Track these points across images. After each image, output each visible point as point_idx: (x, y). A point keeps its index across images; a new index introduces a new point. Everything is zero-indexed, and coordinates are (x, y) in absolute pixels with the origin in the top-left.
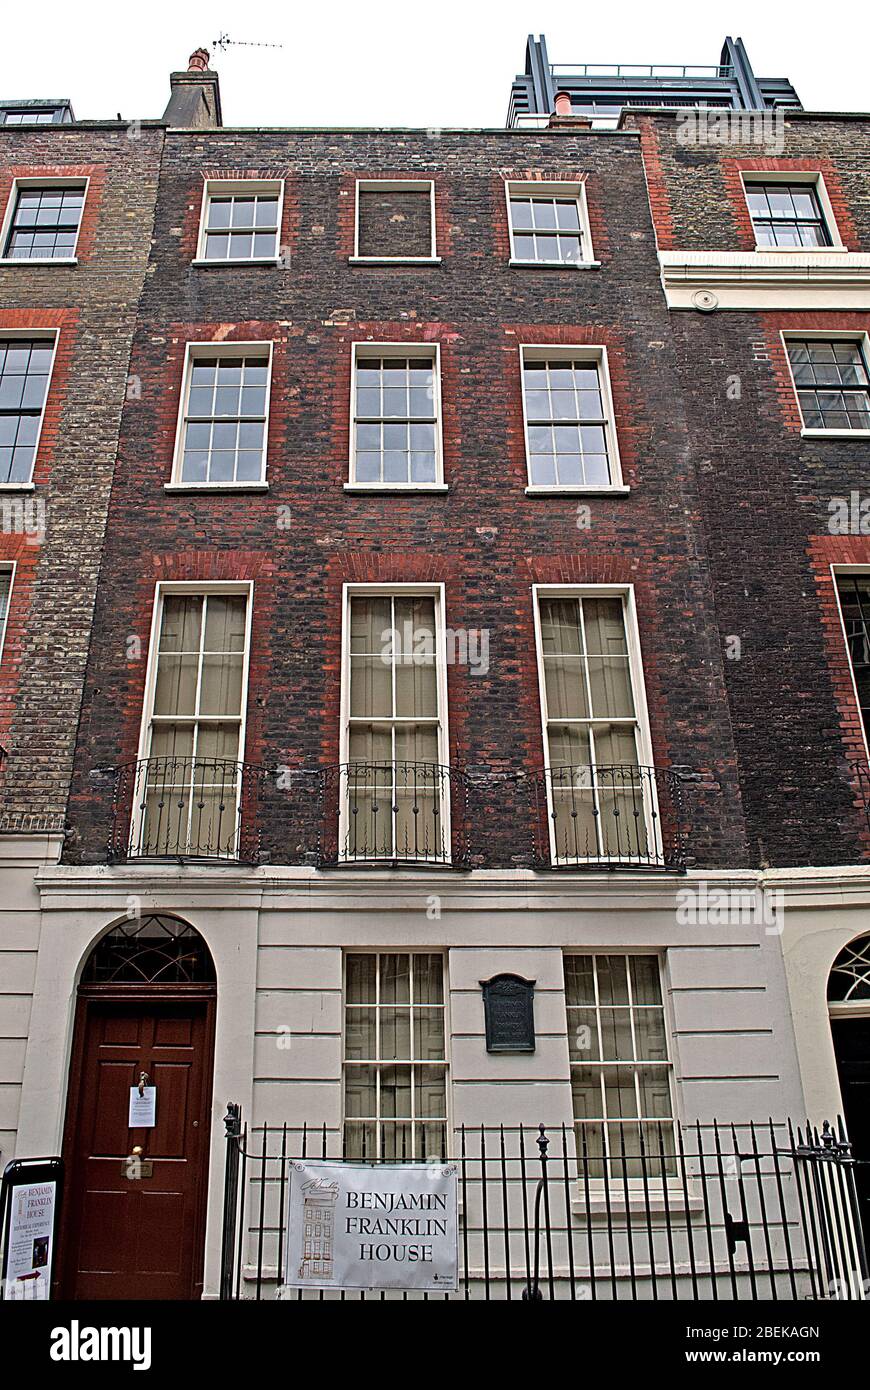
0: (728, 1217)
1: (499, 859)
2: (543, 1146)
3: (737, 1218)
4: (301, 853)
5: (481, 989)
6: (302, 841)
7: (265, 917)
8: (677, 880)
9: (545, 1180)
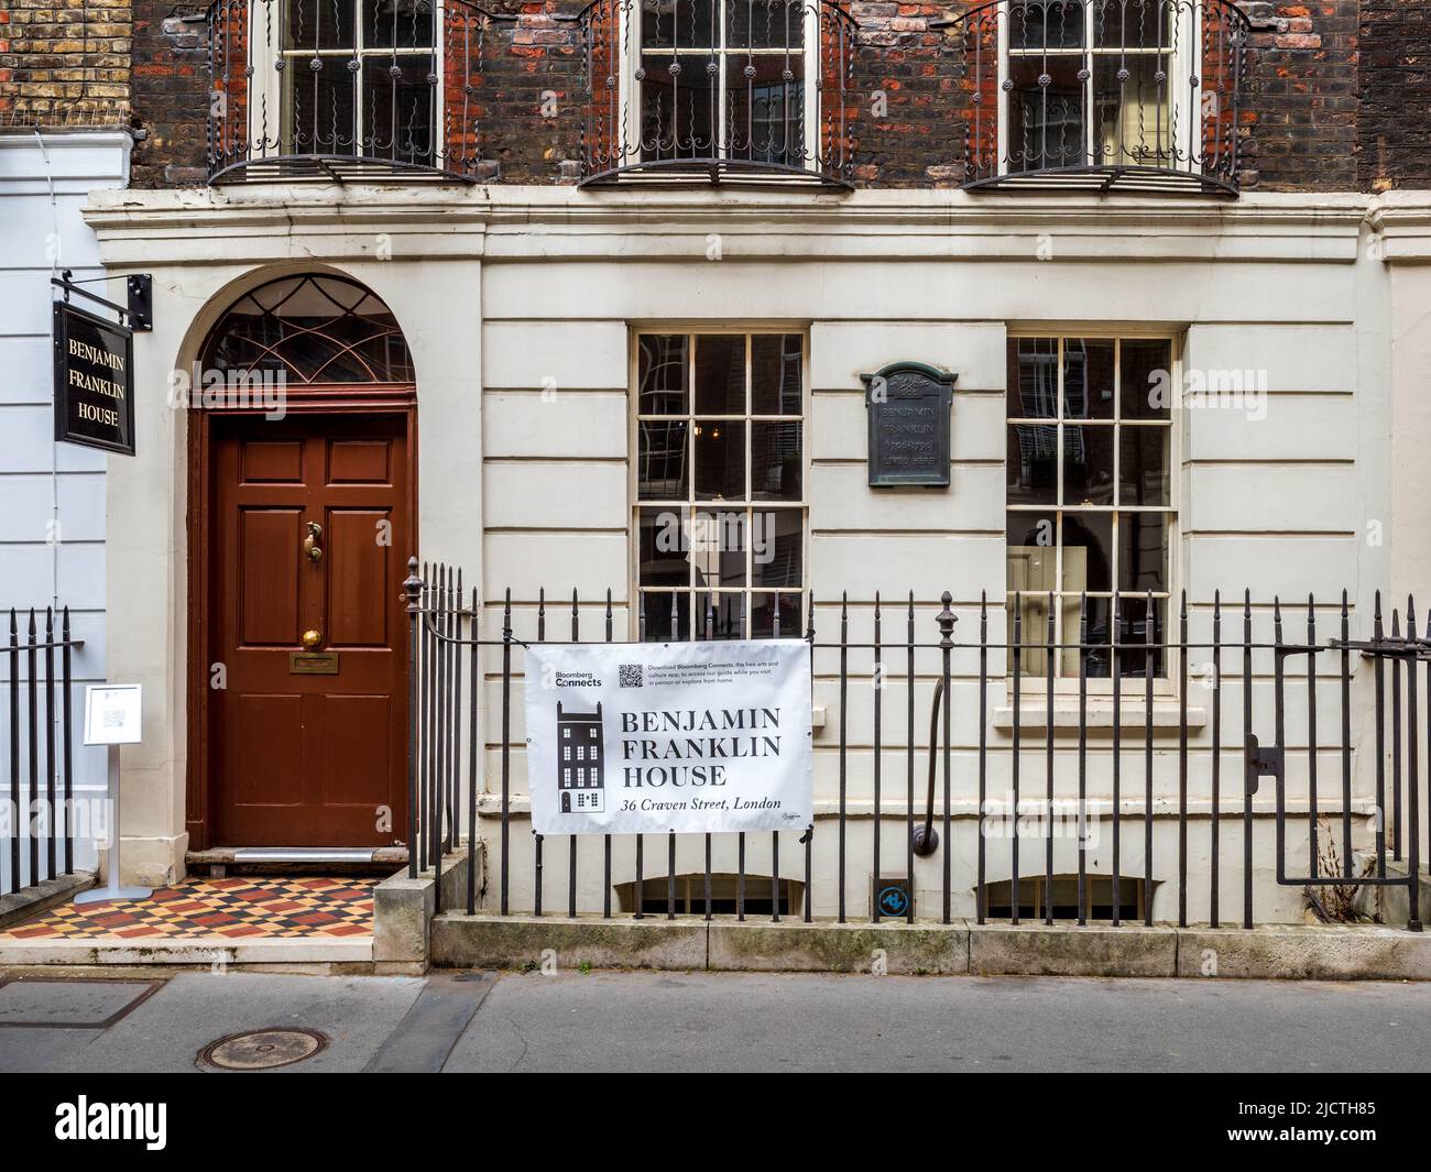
0: (1251, 740)
1: (904, 171)
2: (947, 625)
3: (1266, 740)
4: (554, 162)
5: (863, 388)
6: (555, 142)
7: (494, 272)
8: (1220, 208)
9: (947, 677)
